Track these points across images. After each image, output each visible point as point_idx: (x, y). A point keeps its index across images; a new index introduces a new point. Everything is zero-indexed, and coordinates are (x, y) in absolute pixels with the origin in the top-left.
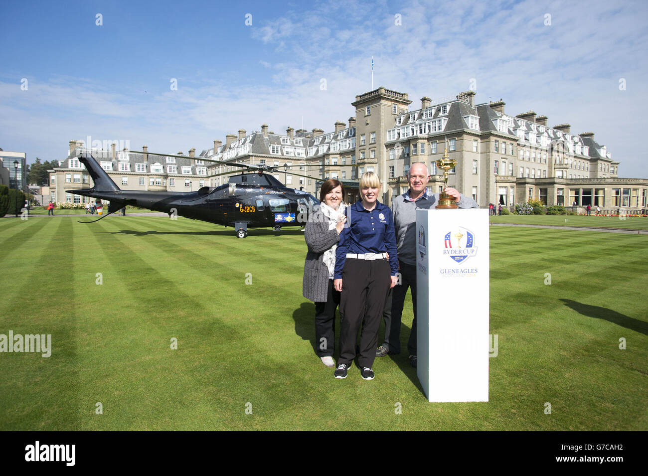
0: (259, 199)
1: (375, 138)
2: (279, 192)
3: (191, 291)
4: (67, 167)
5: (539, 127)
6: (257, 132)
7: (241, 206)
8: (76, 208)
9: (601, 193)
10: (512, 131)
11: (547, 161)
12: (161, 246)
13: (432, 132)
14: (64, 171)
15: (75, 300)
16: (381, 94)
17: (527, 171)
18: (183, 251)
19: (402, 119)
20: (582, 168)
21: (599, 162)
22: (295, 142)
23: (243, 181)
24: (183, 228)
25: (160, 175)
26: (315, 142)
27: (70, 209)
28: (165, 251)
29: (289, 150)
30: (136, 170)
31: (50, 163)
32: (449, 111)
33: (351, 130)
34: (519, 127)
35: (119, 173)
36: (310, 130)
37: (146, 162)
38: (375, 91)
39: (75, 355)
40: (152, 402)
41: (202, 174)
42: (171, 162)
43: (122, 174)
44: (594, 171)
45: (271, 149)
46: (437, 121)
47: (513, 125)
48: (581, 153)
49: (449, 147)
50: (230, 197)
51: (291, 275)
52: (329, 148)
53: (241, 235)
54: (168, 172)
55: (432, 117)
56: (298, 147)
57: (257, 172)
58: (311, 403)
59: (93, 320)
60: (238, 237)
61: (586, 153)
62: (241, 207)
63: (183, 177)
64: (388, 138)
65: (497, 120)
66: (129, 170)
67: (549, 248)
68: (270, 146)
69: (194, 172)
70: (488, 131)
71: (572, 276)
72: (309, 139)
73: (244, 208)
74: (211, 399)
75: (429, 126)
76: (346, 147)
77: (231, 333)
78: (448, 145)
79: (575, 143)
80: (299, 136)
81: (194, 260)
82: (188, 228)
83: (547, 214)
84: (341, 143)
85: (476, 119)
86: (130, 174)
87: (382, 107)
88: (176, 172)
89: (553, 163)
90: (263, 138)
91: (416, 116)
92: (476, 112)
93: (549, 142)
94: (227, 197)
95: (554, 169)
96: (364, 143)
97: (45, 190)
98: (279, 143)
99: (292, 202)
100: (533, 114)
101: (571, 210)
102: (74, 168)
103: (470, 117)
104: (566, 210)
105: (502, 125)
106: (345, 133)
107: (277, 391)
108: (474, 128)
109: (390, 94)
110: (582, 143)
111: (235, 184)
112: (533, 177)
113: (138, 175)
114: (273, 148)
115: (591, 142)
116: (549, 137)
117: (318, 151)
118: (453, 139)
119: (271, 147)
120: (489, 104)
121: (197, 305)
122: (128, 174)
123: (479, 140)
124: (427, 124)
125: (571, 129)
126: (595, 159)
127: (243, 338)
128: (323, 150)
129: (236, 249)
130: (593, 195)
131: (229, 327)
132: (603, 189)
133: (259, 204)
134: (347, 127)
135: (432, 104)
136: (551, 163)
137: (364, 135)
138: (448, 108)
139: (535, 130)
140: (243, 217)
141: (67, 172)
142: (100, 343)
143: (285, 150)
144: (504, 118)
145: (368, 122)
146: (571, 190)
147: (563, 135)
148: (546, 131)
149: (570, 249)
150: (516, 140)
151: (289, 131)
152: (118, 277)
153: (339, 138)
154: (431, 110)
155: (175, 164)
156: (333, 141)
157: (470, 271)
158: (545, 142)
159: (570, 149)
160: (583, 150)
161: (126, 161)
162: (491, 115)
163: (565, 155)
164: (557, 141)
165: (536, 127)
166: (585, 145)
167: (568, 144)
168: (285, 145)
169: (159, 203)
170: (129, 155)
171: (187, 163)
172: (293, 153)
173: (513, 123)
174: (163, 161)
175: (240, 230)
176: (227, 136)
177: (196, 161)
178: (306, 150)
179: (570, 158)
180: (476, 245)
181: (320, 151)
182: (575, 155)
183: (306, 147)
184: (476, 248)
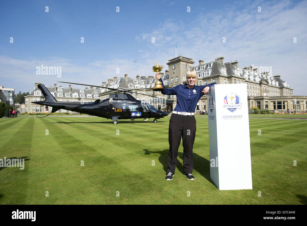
0: (124, 105)
1: (178, 79)
2: (133, 102)
3: (90, 144)
4: (34, 95)
6: (122, 78)
8: (37, 114)
9: (286, 103)
10: (242, 75)
11: (259, 89)
12: (76, 127)
13: (204, 76)
14: (32, 97)
15: (31, 148)
16: (180, 59)
17: (250, 93)
18: (87, 129)
20: (276, 92)
21: (284, 89)
22: (140, 82)
23: (116, 97)
25: (77, 98)
26: (150, 82)
27: (34, 115)
28: (78, 129)
30: (66, 96)
31: (26, 93)
32: (212, 66)
33: (167, 76)
34: (245, 73)
35: (58, 97)
36: (147, 77)
37: (71, 92)
38: (177, 58)
39: (27, 171)
40: (66, 192)
41: (96, 98)
42: (82, 92)
43: (59, 98)
44: (282, 93)
45: (129, 85)
46: (207, 71)
47: (242, 72)
48: (275, 85)
50: (110, 104)
51: (140, 138)
53: (115, 123)
54: (81, 97)
55: (204, 69)
56: (142, 84)
57: (123, 93)
58: (154, 192)
59: (39, 156)
60: (114, 124)
61: (277, 85)
62: (115, 109)
63: (88, 99)
64: (184, 79)
65: (235, 70)
66: (62, 96)
67: (266, 126)
69: (93, 97)
70: (231, 75)
71: (281, 136)
72: (147, 81)
73: (116, 109)
74: (99, 190)
75: (203, 73)
77: (110, 161)
79: (272, 81)
80: (142, 79)
81: (92, 133)
82: (89, 121)
83: (261, 114)
85: (225, 69)
87: (181, 65)
88: (84, 97)
89: (262, 89)
90: (125, 80)
91: (197, 69)
92: (225, 66)
93: (260, 80)
94: (109, 105)
95: (263, 92)
96: (173, 82)
97: (23, 106)
98: (133, 83)
99: (139, 107)
101: (272, 111)
102: (37, 95)
103: (222, 69)
104: (270, 112)
105: (237, 72)
106: (164, 78)
107: (135, 186)
108: (224, 74)
109: (184, 59)
110: (275, 80)
111: (112, 98)
112: (253, 96)
113: (67, 98)
114: (130, 85)
115: (279, 80)
116: (259, 77)
118: (214, 79)
119: (129, 84)
120: (231, 63)
121: (93, 150)
122: (62, 98)
123: (227, 79)
124: (202, 72)
126: (281, 87)
127: (116, 163)
130: (282, 104)
131: (109, 159)
132: (287, 101)
133: (124, 108)
134: (165, 74)
135: (204, 63)
136: (261, 90)
137: (173, 78)
138: (212, 65)
139: (253, 75)
140: (116, 114)
142: (41, 166)
143: (136, 86)
144: (238, 69)
145: (175, 72)
146: (272, 102)
147: (266, 77)
148: (258, 75)
149: (276, 126)
150: (244, 79)
151: (137, 77)
152: (54, 139)
154: (204, 66)
155: (84, 93)
157: (238, 116)
158: (258, 80)
159: (270, 83)
160: (275, 83)
161: (61, 92)
162: (232, 68)
163: (267, 86)
164: (263, 79)
165: (253, 73)
166: (277, 81)
167: (268, 81)
168: (136, 84)
169: (76, 108)
170: (62, 89)
171: (90, 92)
172: (139, 87)
173: (242, 71)
174: (78, 91)
175: (115, 120)
176: (108, 80)
177: (94, 91)
178: (145, 86)
179: (270, 87)
180: (241, 103)
181: (152, 86)
182: (272, 86)
183: (146, 84)
184: (241, 104)
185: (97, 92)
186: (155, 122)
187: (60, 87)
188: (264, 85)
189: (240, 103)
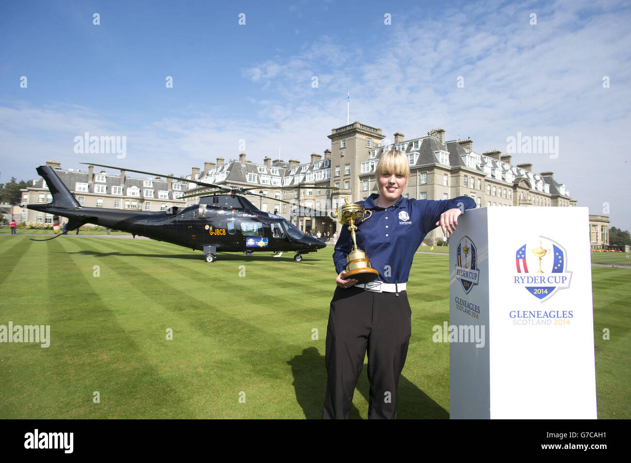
0: (231, 222)
1: (349, 170)
2: (252, 215)
4: (41, 187)
5: (504, 164)
6: (234, 160)
7: (211, 228)
8: (47, 228)
10: (479, 167)
11: (512, 197)
12: (117, 268)
14: (37, 191)
16: (356, 128)
18: (140, 274)
19: (376, 152)
20: (544, 204)
21: (559, 199)
22: (271, 171)
23: (214, 202)
24: (150, 250)
25: (136, 199)
26: (292, 172)
27: (40, 229)
28: (120, 274)
29: (266, 180)
30: (113, 193)
31: (25, 182)
32: (421, 146)
33: (326, 162)
34: (486, 164)
35: (95, 194)
36: (286, 161)
37: (123, 185)
38: (348, 126)
42: (148, 186)
43: (98, 196)
45: (247, 177)
47: (480, 162)
48: (543, 190)
49: (420, 180)
50: (199, 218)
52: (305, 179)
53: (210, 259)
54: (145, 196)
56: (275, 176)
57: (230, 193)
60: (206, 261)
61: (547, 191)
62: (211, 230)
63: (159, 201)
64: (362, 170)
65: (465, 156)
66: (105, 192)
68: (247, 174)
69: (171, 197)
70: (458, 166)
72: (285, 169)
73: (214, 230)
76: (321, 178)
78: (420, 178)
79: (537, 182)
80: (276, 166)
81: (149, 285)
82: (155, 251)
84: (316, 174)
85: (446, 154)
86: (106, 197)
87: (357, 141)
88: (153, 196)
89: (518, 198)
90: (240, 165)
92: (446, 148)
93: (514, 179)
94: (197, 219)
95: (519, 204)
96: (339, 174)
97: (16, 209)
98: (256, 172)
99: (265, 226)
100: (498, 153)
103: (440, 153)
105: (471, 161)
106: (320, 164)
108: (444, 163)
109: (364, 128)
110: (542, 180)
111: (206, 205)
113: (114, 197)
114: (250, 176)
115: (551, 181)
116: (513, 174)
117: (293, 180)
118: (424, 173)
120: (458, 141)
121: (131, 345)
122: (104, 196)
123: (449, 174)
125: (532, 168)
126: (555, 196)
128: (298, 180)
129: (201, 273)
133: (231, 227)
134: (323, 158)
135: (404, 139)
136: (516, 198)
137: (339, 166)
138: (420, 144)
139: (501, 168)
140: (213, 240)
141: (40, 192)
143: (262, 179)
144: (472, 154)
145: (343, 154)
147: (526, 173)
148: (510, 169)
150: (484, 176)
151: (266, 160)
153: (314, 169)
154: (404, 144)
155: (152, 189)
156: (309, 172)
157: (561, 314)
158: (510, 179)
159: (532, 186)
160: (544, 187)
161: (102, 184)
162: (460, 152)
163: (528, 191)
164: (521, 178)
165: (501, 165)
166: (546, 183)
167: (530, 181)
168: (262, 174)
169: (122, 222)
170: (106, 177)
171: (164, 187)
172: (269, 182)
173: (480, 160)
174: (140, 184)
175: (208, 254)
176: (205, 163)
177: (173, 186)
178: (282, 179)
179: (532, 195)
180: (568, 269)
181: (296, 180)
182: (537, 192)
183: (282, 177)
184: (570, 274)
185: (180, 186)
186: (297, 260)
187: (101, 172)
188: (521, 190)
189: (567, 272)
